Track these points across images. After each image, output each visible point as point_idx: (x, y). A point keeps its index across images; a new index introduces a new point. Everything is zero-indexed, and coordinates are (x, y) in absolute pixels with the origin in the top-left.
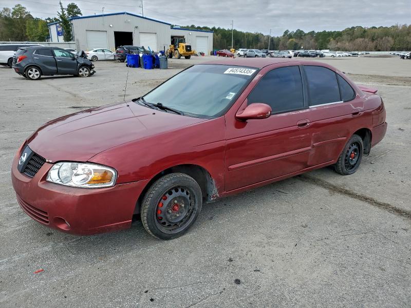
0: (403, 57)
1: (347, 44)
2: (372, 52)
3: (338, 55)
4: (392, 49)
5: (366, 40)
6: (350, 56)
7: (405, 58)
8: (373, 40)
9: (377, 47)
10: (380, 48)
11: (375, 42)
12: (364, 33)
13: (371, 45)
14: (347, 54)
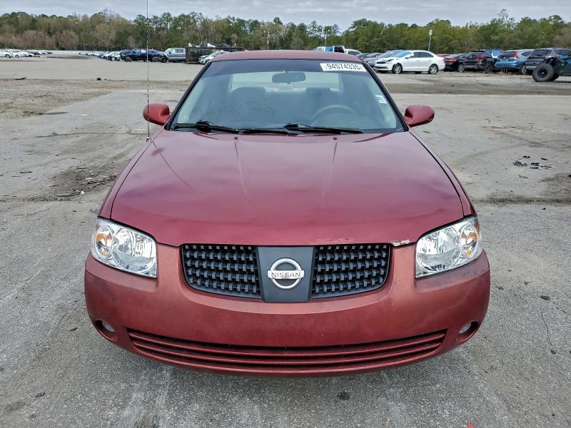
0: (110, 58)
1: (13, 37)
2: (55, 51)
3: (15, 54)
4: (80, 48)
5: (41, 33)
6: (30, 56)
7: (113, 59)
8: (50, 34)
9: (58, 44)
10: (63, 46)
11: (53, 36)
12: (34, 23)
13: (49, 40)
14: (27, 54)
